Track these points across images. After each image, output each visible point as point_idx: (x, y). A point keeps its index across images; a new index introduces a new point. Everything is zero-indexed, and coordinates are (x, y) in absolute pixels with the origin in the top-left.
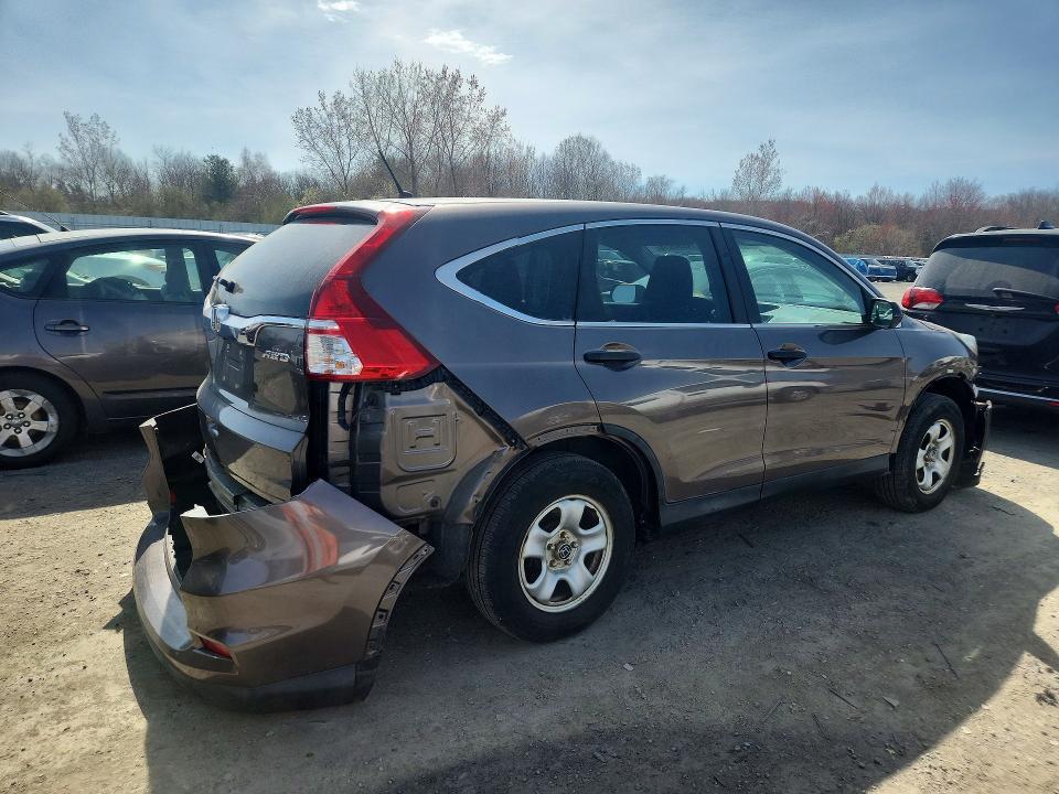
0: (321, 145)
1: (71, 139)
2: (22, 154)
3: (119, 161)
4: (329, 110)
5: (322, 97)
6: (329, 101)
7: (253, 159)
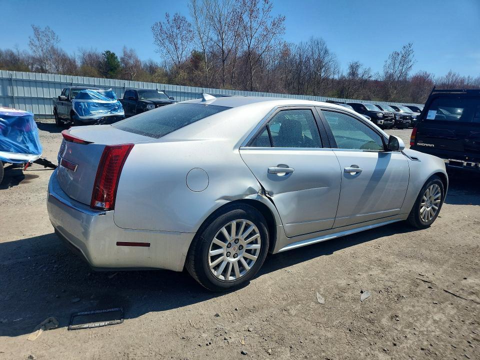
0: (167, 43)
1: (35, 39)
2: (15, 51)
3: (61, 54)
4: (171, 23)
5: (167, 16)
6: (171, 18)
7: (128, 52)
